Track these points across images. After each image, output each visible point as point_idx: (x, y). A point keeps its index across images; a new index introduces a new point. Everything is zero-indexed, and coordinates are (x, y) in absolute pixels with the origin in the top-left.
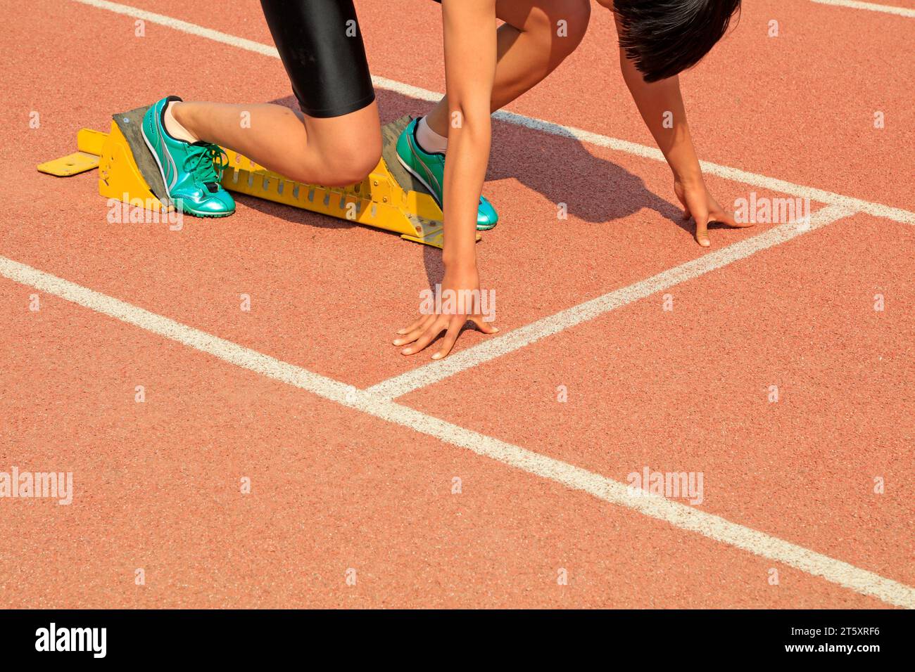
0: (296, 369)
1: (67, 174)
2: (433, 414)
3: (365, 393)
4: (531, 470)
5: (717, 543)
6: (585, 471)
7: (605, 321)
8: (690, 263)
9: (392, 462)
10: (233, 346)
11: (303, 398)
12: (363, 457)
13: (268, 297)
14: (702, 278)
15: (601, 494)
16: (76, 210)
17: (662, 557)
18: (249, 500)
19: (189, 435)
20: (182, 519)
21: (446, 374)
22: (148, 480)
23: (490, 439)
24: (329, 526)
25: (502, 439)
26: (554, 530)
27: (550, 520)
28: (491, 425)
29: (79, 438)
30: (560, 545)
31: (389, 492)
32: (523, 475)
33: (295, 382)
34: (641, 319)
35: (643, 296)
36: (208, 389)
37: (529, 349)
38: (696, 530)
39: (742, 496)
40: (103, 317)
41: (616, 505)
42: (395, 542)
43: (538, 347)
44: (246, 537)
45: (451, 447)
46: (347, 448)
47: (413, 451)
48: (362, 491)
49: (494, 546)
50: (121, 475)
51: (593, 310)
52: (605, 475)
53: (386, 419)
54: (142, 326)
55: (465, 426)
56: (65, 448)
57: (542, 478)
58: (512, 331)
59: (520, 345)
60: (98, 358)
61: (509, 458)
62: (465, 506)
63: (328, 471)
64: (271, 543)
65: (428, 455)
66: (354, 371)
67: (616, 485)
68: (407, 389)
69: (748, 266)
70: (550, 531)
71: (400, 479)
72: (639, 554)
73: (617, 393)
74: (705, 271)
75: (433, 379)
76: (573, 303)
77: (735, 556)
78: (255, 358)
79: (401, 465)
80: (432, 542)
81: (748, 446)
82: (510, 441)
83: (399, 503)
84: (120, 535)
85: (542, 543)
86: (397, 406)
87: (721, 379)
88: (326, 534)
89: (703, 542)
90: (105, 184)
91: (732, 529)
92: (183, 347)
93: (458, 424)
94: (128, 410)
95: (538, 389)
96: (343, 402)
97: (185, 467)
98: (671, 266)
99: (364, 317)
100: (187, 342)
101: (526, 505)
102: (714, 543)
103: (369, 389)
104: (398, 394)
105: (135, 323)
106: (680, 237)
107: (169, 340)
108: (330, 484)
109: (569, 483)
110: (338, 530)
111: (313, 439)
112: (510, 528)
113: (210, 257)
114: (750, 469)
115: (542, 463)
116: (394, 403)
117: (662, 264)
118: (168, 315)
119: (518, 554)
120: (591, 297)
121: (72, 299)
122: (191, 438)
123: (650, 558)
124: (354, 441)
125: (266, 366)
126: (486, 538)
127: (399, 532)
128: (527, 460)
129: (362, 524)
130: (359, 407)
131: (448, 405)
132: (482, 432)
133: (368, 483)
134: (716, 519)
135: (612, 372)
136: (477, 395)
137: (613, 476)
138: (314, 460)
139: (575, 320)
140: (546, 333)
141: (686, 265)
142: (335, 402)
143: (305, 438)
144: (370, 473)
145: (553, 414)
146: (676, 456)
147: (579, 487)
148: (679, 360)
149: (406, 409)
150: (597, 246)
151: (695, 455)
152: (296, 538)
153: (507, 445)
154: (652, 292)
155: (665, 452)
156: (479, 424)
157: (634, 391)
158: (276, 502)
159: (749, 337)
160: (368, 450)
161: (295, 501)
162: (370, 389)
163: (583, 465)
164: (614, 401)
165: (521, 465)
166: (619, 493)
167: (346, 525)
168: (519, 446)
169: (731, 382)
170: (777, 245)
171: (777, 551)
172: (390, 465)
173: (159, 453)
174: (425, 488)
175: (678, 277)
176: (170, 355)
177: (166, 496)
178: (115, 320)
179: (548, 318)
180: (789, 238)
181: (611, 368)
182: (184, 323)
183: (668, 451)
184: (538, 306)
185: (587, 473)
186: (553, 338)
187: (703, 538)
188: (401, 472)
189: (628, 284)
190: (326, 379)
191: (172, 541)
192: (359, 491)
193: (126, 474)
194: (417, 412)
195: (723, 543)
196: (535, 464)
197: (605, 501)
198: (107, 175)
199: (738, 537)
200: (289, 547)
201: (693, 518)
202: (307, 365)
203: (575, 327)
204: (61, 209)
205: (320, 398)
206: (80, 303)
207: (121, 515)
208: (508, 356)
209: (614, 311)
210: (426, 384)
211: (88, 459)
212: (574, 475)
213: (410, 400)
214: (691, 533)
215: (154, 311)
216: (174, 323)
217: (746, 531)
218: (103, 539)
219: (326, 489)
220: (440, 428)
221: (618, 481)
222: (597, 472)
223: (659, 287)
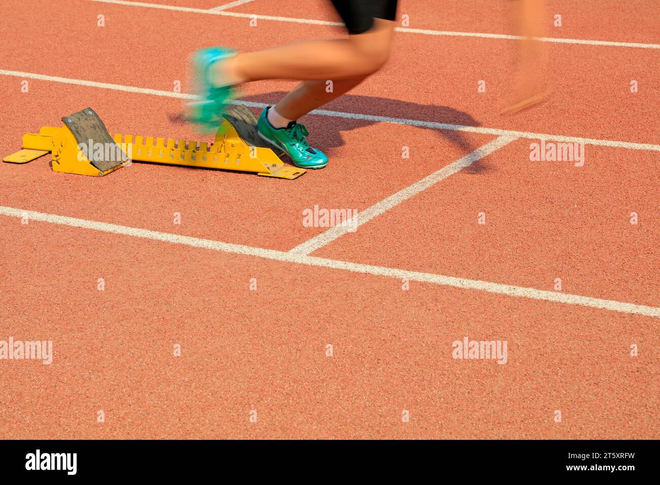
0: (239, 246)
2: (337, 259)
3: (289, 253)
4: (412, 279)
5: (538, 300)
7: (407, 204)
8: (438, 172)
10: (193, 239)
11: (254, 260)
14: (450, 178)
15: (459, 285)
17: (512, 310)
20: (224, 323)
21: (331, 240)
23: (378, 267)
25: (385, 267)
26: (443, 305)
28: (373, 261)
29: (134, 292)
33: (243, 253)
35: (421, 190)
37: (371, 222)
38: (523, 296)
39: (539, 278)
40: (102, 232)
41: (470, 289)
43: (376, 221)
45: (358, 273)
47: (337, 277)
48: (321, 299)
49: (414, 316)
51: (397, 200)
52: (455, 277)
53: (310, 264)
55: (359, 263)
57: (421, 282)
59: (365, 221)
60: (115, 253)
63: (294, 292)
65: (347, 278)
66: (274, 244)
67: (465, 281)
68: (313, 249)
70: (441, 305)
71: (339, 291)
72: (498, 310)
73: (437, 238)
74: (450, 175)
75: (325, 242)
76: (383, 198)
77: (552, 305)
78: (211, 243)
79: (335, 284)
82: (390, 267)
83: (346, 302)
85: (440, 311)
86: (312, 258)
89: (530, 301)
90: (57, 163)
91: (542, 293)
92: (164, 242)
93: (354, 263)
95: (389, 241)
96: (279, 259)
98: (428, 174)
100: (164, 239)
102: (536, 300)
104: (308, 252)
105: (125, 233)
107: (152, 240)
108: (299, 298)
109: (438, 282)
110: (320, 318)
111: (274, 278)
112: (418, 306)
114: (535, 265)
115: (416, 275)
116: (309, 257)
117: (422, 174)
118: (142, 228)
119: (430, 318)
120: (391, 194)
121: (76, 226)
123: (506, 311)
125: (220, 246)
129: (331, 314)
130: (290, 261)
131: (342, 254)
132: (370, 264)
134: (530, 289)
135: (427, 228)
137: (460, 277)
138: (282, 288)
139: (389, 206)
140: (376, 214)
141: (436, 173)
142: (274, 260)
144: (319, 290)
146: (490, 263)
147: (444, 284)
148: (462, 219)
149: (319, 259)
150: (378, 168)
153: (390, 269)
154: (425, 188)
156: (367, 261)
157: (446, 236)
159: (495, 204)
162: (291, 251)
164: (437, 242)
166: (469, 284)
168: (396, 268)
170: (484, 158)
171: (574, 300)
172: (329, 285)
175: (436, 179)
176: (159, 247)
178: (110, 233)
179: (373, 207)
180: (488, 154)
181: (425, 227)
182: (155, 230)
183: (484, 262)
184: (363, 201)
186: (382, 216)
187: (529, 299)
188: (337, 288)
189: (409, 185)
190: (261, 249)
192: (319, 299)
194: (326, 259)
195: (541, 300)
196: (412, 276)
197: (463, 288)
198: (58, 157)
199: (549, 296)
201: (518, 291)
202: (245, 243)
203: (391, 209)
204: (33, 180)
205: (264, 259)
206: (83, 227)
208: (361, 227)
209: (409, 199)
210: (322, 246)
212: (438, 278)
213: (319, 253)
214: (520, 298)
216: (149, 231)
219: (299, 300)
220: (346, 265)
221: (465, 279)
222: (450, 276)
223: (428, 185)
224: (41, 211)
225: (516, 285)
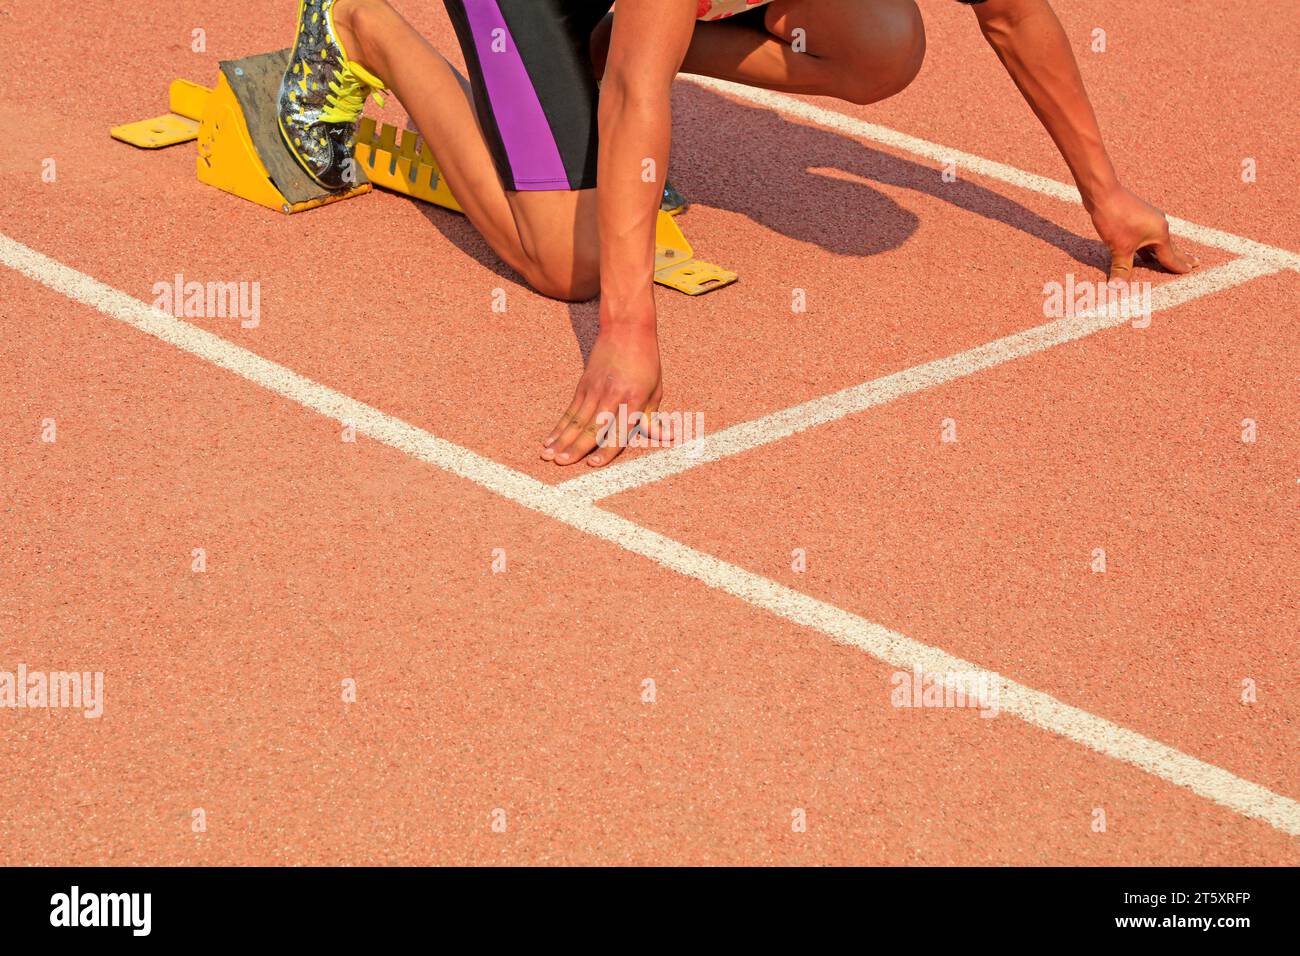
0: (460, 450)
1: (152, 145)
2: (650, 526)
3: (555, 490)
4: (784, 613)
5: (1042, 732)
6: (861, 619)
7: (906, 406)
8: (1035, 330)
9: (586, 591)
10: (372, 412)
11: (466, 493)
12: (545, 581)
13: (427, 344)
14: (1050, 352)
15: (880, 653)
16: (162, 200)
17: (961, 746)
18: (380, 633)
19: (302, 536)
20: (282, 655)
21: (673, 470)
22: (240, 597)
23: (729, 565)
24: (490, 676)
25: (746, 567)
26: (809, 700)
27: (805, 686)
28: (730, 545)
29: (145, 530)
30: (816, 722)
31: (579, 633)
32: (771, 619)
33: (456, 469)
34: (958, 406)
35: (963, 373)
36: (333, 473)
37: (794, 440)
38: (1014, 711)
39: (1083, 667)
40: (191, 358)
41: (901, 668)
42: (582, 705)
43: (807, 438)
44: (371, 685)
45: (672, 574)
46: (523, 568)
47: (617, 577)
48: (541, 629)
49: (721, 719)
50: (201, 587)
51: (890, 389)
52: (889, 627)
53: (582, 528)
54: (246, 375)
55: (695, 545)
56: (125, 545)
57: (799, 626)
58: (771, 413)
59: (782, 434)
60: (180, 418)
61: (755, 594)
62: (686, 659)
63: (494, 599)
64: (405, 696)
65: (638, 584)
67: (904, 642)
68: (615, 488)
69: (1118, 339)
70: (805, 702)
71: (596, 616)
72: (928, 741)
73: (916, 510)
74: (1056, 343)
75: (654, 476)
76: (862, 378)
77: (1066, 751)
78: (403, 431)
79: (600, 595)
80: (635, 708)
81: (1097, 596)
82: (756, 570)
83: (591, 649)
84: (193, 672)
85: (791, 718)
86: (599, 512)
87: (1065, 498)
88: (484, 689)
89: (1022, 730)
90: (206, 164)
91: (1065, 713)
92: (302, 410)
93: (684, 543)
94: (216, 495)
95: (802, 499)
96: (523, 501)
97: (292, 582)
98: (1007, 333)
99: (562, 381)
100: (308, 402)
101: (771, 663)
102: (1037, 731)
103: (561, 484)
104: (601, 495)
105: (236, 370)
106: (1023, 292)
107: (283, 398)
108: (495, 617)
109: (837, 635)
110: (503, 684)
111: (477, 552)
112: (747, 693)
113: (349, 282)
114: (1097, 629)
115: (801, 604)
116: (595, 508)
117: (994, 329)
118: (283, 362)
119: (756, 732)
120: (889, 371)
121: (149, 330)
122: (304, 540)
123: (945, 748)
124: (536, 558)
125: (417, 443)
126: (712, 706)
127: (588, 692)
128: (780, 599)
129: (537, 677)
130: (546, 511)
131: (672, 515)
132: (717, 555)
133: (550, 618)
134: (1043, 697)
135: (911, 479)
136: (716, 503)
137: (899, 629)
138: (475, 583)
139: (863, 404)
140: (821, 419)
141: (1029, 332)
142: (512, 502)
143: (465, 551)
144: (553, 605)
145: (821, 535)
146: (993, 604)
147: (850, 641)
148: (1008, 468)
149: (612, 517)
150: (904, 298)
151: (1020, 604)
152: (442, 690)
153: (752, 576)
154: (977, 368)
155: (978, 598)
156: (715, 544)
157: (939, 508)
158: (417, 638)
159: (1111, 440)
160: (553, 573)
161: (444, 638)
162: (563, 485)
163: (860, 611)
164: (911, 521)
165: (769, 605)
166: (907, 653)
167: (514, 677)
168: (768, 577)
169: (1080, 503)
170: (1163, 310)
171: (1127, 749)
172: (584, 596)
173: (257, 561)
174: (630, 630)
175: (1016, 349)
176: (283, 421)
177: (263, 621)
178: (207, 364)
179: (825, 398)
180: (1181, 301)
181: (909, 474)
182: (306, 375)
183: (982, 598)
184: (812, 380)
185: (863, 621)
186: (829, 427)
187: (1023, 724)
188: (597, 606)
189: (943, 356)
190: (502, 467)
191: (266, 685)
192: (537, 630)
193: (208, 586)
194: (627, 522)
195: (1050, 732)
196: (790, 605)
197: (886, 663)
198: (209, 152)
199: (1073, 726)
200: (432, 703)
201: (1011, 695)
202: (477, 446)
203: (863, 412)
204: (142, 195)
205: (491, 494)
206: (160, 336)
207: (197, 645)
208: (762, 449)
209: (920, 392)
210: (643, 483)
211: (155, 561)
212: (845, 623)
213: (620, 504)
214: (1006, 716)
215: (263, 354)
216: (291, 374)
217: (1084, 717)
218: (170, 677)
219: (490, 623)
220: (659, 547)
221: (907, 636)
222: (877, 621)
223: (988, 362)
224: (103, 276)
225: (1015, 678)
